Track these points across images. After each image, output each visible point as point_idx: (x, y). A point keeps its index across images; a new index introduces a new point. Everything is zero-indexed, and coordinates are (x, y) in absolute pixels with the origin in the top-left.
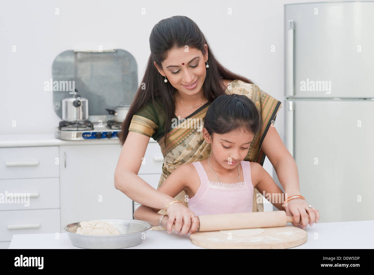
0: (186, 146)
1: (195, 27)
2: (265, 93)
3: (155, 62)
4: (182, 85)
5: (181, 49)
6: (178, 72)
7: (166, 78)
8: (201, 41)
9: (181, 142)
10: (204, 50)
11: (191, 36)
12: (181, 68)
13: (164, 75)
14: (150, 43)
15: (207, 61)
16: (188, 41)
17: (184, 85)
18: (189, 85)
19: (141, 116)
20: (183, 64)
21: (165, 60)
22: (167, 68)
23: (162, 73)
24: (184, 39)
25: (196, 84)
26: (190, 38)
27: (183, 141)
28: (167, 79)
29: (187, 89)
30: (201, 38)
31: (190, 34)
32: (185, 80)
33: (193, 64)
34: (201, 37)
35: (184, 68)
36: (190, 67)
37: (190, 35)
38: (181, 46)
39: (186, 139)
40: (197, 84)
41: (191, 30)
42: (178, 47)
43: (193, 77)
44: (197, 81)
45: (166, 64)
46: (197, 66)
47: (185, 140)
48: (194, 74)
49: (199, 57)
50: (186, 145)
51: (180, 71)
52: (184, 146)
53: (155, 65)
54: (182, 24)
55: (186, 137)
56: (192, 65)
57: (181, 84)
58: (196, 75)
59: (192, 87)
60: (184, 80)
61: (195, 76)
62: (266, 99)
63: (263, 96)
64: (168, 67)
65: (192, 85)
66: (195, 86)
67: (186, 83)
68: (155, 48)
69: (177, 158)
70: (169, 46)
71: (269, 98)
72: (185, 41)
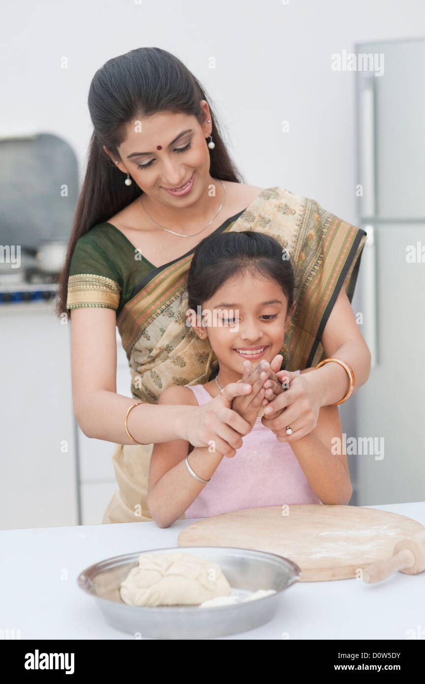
0: (174, 316)
1: (178, 70)
2: (332, 215)
3: (104, 147)
4: (162, 190)
5: (151, 117)
6: (150, 164)
7: (128, 176)
8: (191, 97)
9: (164, 307)
10: (201, 113)
11: (170, 90)
12: (155, 156)
13: (124, 171)
14: (91, 112)
15: (211, 135)
16: (164, 100)
17: (166, 189)
18: (178, 188)
19: (84, 273)
20: (159, 148)
21: (122, 142)
22: (129, 159)
23: (121, 168)
24: (156, 97)
25: (191, 184)
26: (169, 93)
27: (169, 306)
28: (131, 178)
29: (174, 195)
30: (192, 91)
31: (166, 85)
32: (167, 179)
33: (181, 146)
34: (192, 86)
35: (163, 155)
36: (175, 152)
37: (168, 87)
38: (151, 112)
39: (173, 301)
40: (193, 184)
41: (169, 75)
42: (146, 115)
43: (183, 172)
44: (191, 178)
45: (125, 150)
46: (187, 147)
47: (171, 303)
48: (183, 164)
49: (190, 130)
50: (173, 314)
51: (155, 161)
52: (169, 317)
53: (106, 151)
54: (149, 64)
55: (173, 297)
56: (178, 147)
57: (160, 187)
58: (188, 166)
59: (183, 192)
60: (164, 180)
61: (186, 170)
62: (334, 227)
63: (327, 220)
64: (129, 157)
65: (183, 188)
66: (188, 188)
67: (169, 184)
68: (100, 120)
69: (157, 344)
70: (128, 115)
71: (339, 225)
72: (159, 101)
